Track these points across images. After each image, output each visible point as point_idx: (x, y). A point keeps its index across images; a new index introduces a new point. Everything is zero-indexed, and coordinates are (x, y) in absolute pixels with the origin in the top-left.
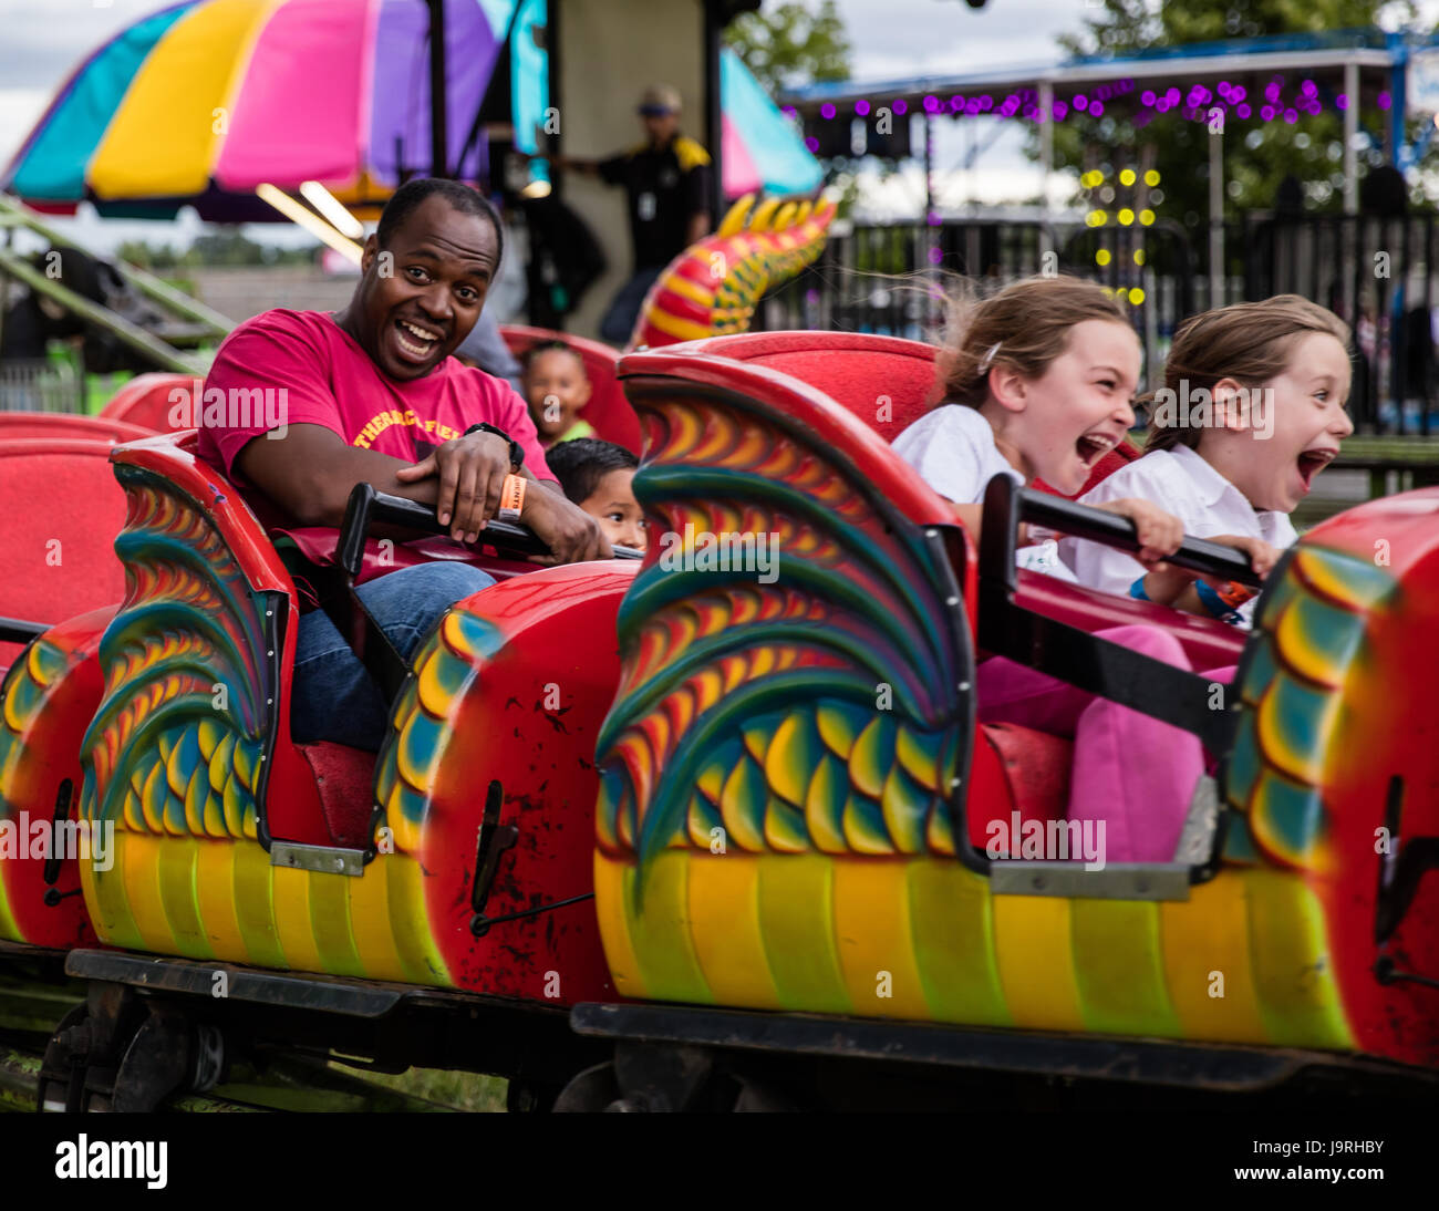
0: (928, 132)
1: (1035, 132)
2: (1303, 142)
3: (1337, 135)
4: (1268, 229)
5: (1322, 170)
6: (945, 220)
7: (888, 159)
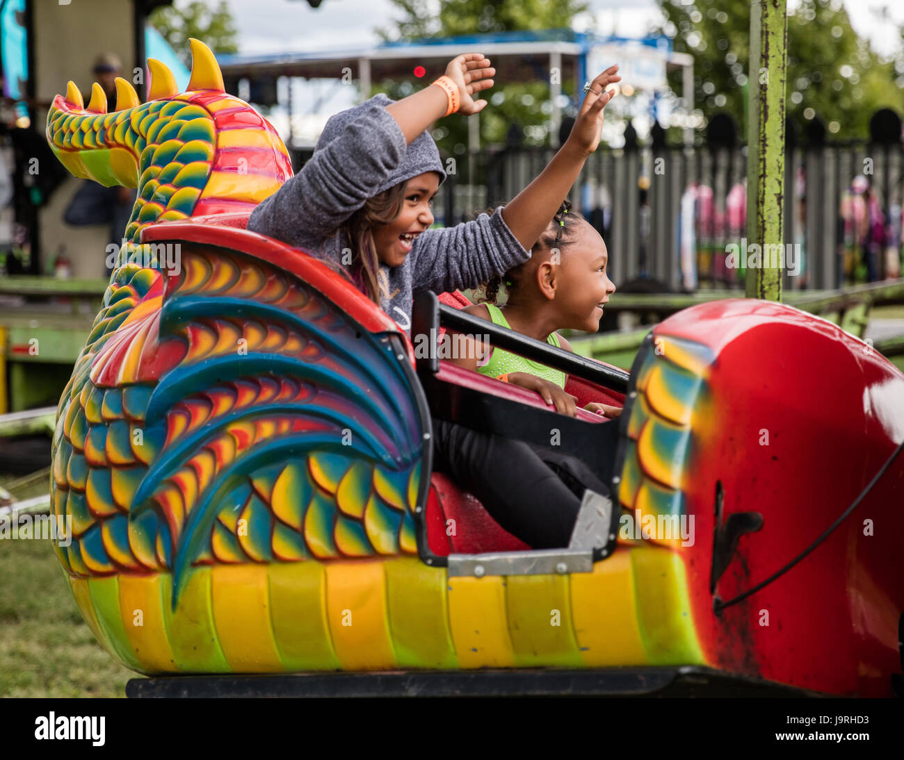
0: (290, 90)
1: (359, 90)
2: (528, 101)
3: (546, 97)
4: (500, 157)
5: (539, 119)
6: (302, 148)
7: (264, 106)
